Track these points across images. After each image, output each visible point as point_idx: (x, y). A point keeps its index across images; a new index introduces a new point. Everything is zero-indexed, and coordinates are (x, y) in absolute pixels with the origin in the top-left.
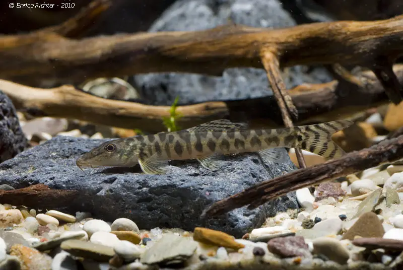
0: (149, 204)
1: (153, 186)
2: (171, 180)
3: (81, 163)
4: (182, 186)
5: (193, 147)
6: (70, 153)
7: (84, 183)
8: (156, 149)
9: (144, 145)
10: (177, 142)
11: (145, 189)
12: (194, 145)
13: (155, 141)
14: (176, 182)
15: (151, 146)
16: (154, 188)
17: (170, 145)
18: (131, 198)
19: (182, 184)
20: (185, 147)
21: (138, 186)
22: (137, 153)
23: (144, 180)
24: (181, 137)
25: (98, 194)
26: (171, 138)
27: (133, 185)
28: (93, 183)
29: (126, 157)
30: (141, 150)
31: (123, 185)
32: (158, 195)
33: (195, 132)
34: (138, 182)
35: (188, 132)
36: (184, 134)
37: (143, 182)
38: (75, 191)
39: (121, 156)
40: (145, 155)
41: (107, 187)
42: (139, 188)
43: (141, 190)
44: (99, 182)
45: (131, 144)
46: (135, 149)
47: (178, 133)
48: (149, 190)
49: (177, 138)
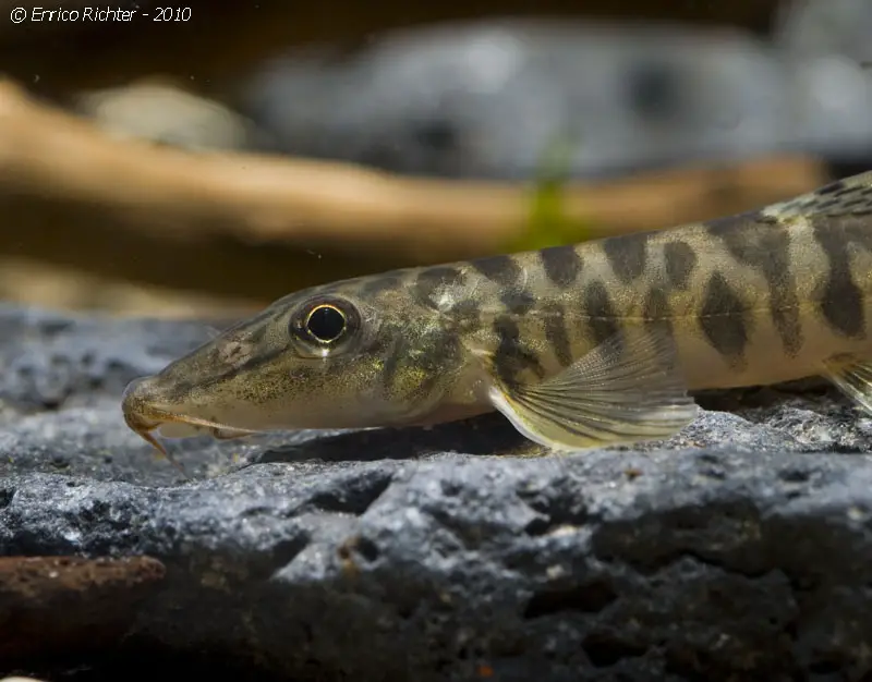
0: (594, 622)
1: (616, 512)
2: (720, 476)
3: (155, 413)
4: (797, 506)
5: (807, 310)
6: (64, 382)
7: (194, 515)
8: (592, 323)
9: (520, 302)
10: (717, 283)
11: (565, 534)
12: (812, 297)
13: (585, 278)
14: (755, 481)
15: (559, 307)
16: (623, 525)
17: (675, 299)
18: (489, 589)
19: (794, 495)
20: (762, 311)
21: (523, 515)
22: (479, 348)
23: (557, 483)
24: (738, 253)
25: (287, 572)
26: (680, 259)
27: (493, 508)
28: (251, 513)
29: (419, 375)
30: (506, 330)
31: (438, 515)
32: (649, 569)
33: (815, 220)
34: (524, 493)
35: (772, 222)
36: (752, 236)
37: (553, 492)
38: (146, 560)
39: (390, 368)
40: (530, 359)
41: (336, 528)
42: (535, 529)
43: (542, 541)
44: (284, 505)
45: (446, 300)
46: (473, 327)
47: (715, 230)
48: (594, 539)
49: (710, 257)
